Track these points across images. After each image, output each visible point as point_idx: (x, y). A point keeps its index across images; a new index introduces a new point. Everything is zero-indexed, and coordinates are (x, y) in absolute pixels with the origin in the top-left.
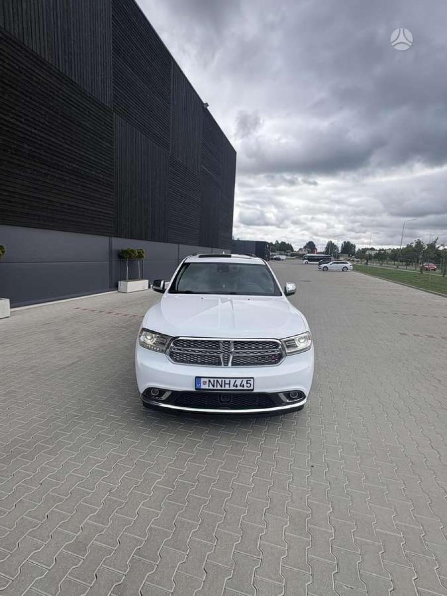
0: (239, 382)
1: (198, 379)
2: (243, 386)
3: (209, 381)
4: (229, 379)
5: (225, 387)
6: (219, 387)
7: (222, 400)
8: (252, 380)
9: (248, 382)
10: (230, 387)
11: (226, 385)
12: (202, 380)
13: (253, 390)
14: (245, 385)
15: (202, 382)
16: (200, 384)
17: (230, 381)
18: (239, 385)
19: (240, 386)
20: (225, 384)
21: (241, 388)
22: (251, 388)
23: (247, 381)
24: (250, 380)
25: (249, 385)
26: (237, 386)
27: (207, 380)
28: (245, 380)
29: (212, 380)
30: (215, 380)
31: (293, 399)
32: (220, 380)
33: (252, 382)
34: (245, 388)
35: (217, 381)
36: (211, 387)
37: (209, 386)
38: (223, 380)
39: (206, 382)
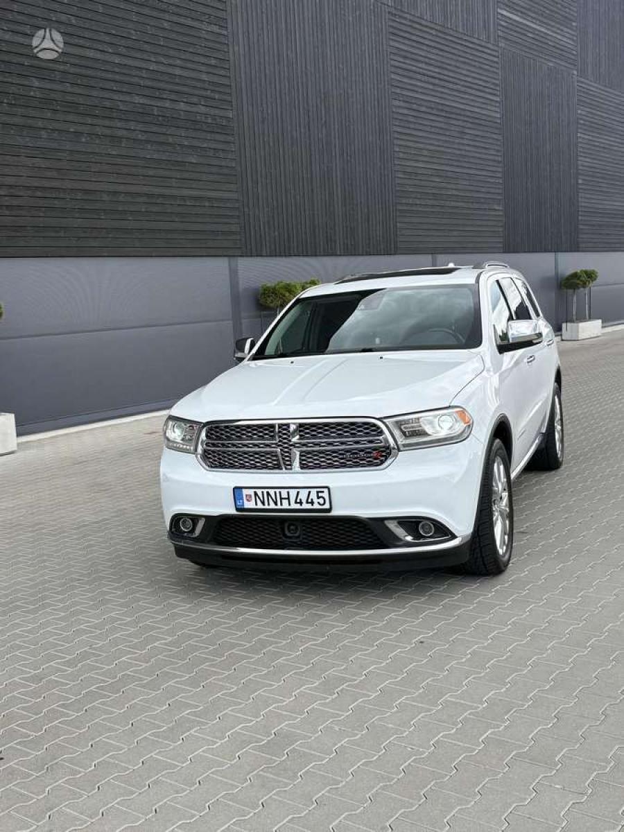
0: (303, 495)
1: (237, 490)
2: (312, 503)
3: (256, 494)
4: (287, 490)
5: (281, 504)
6: (272, 506)
7: (289, 534)
8: (326, 490)
9: (320, 495)
10: (289, 504)
11: (283, 501)
12: (245, 492)
13: (329, 510)
14: (316, 500)
15: (244, 497)
16: (243, 499)
17: (288, 493)
18: (304, 501)
19: (307, 502)
20: (281, 499)
21: (309, 506)
22: (327, 506)
23: (318, 492)
24: (323, 492)
25: (321, 501)
26: (301, 503)
27: (251, 492)
28: (314, 492)
29: (259, 492)
30: (265, 491)
31: (425, 537)
32: (272, 492)
33: (326, 495)
34: (316, 506)
35: (268, 493)
36: (260, 506)
37: (256, 504)
38: (278, 491)
39: (250, 496)
